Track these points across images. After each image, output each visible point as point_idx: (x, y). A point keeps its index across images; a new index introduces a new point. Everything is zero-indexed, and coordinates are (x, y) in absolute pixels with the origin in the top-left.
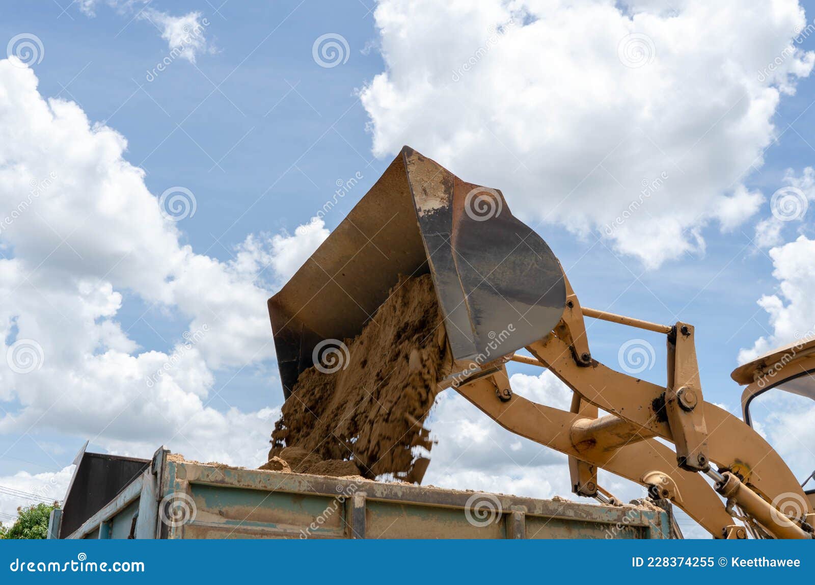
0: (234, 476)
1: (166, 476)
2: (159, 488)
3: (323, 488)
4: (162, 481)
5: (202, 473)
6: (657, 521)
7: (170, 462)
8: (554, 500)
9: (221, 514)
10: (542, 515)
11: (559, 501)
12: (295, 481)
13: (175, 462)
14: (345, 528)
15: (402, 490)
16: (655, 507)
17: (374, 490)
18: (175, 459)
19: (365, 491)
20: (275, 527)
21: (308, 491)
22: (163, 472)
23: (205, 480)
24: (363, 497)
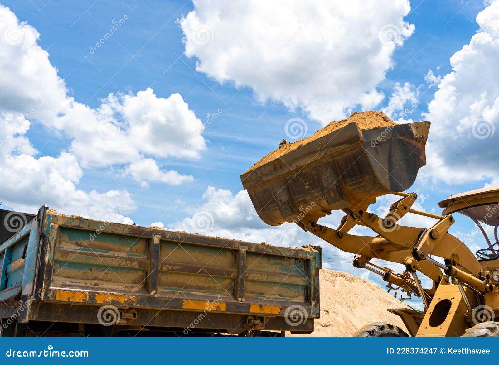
0: (86, 223)
1: (46, 221)
2: (41, 228)
3: (136, 232)
4: (43, 225)
5: (67, 221)
6: (314, 256)
7: (48, 214)
8: (262, 244)
9: (77, 244)
10: (256, 252)
11: (265, 244)
12: (121, 228)
13: (51, 214)
14: (148, 255)
15: (181, 235)
16: (313, 250)
17: (165, 235)
18: (51, 212)
19: (161, 235)
20: (108, 253)
21: (128, 233)
22: (44, 219)
23: (69, 225)
24: (159, 238)
